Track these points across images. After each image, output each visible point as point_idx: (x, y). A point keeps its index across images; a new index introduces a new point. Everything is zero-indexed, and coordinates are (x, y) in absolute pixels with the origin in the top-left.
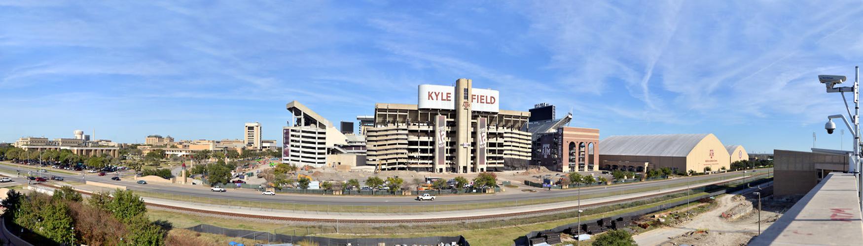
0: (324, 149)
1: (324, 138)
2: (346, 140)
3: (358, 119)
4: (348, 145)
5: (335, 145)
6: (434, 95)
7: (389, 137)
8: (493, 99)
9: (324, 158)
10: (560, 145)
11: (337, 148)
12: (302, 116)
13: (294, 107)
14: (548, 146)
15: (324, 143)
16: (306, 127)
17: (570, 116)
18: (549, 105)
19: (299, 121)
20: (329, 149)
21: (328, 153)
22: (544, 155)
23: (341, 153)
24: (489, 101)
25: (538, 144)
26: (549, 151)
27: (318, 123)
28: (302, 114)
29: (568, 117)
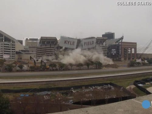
0: (14, 52)
1: (15, 47)
5: (19, 50)
6: (67, 42)
7: (47, 51)
8: (93, 42)
9: (15, 56)
10: (120, 49)
12: (4, 38)
14: (115, 50)
15: (14, 50)
16: (5, 42)
20: (16, 52)
21: (16, 54)
23: (22, 53)
24: (91, 43)
26: (115, 52)
27: (11, 41)
28: (4, 36)
29: (122, 38)
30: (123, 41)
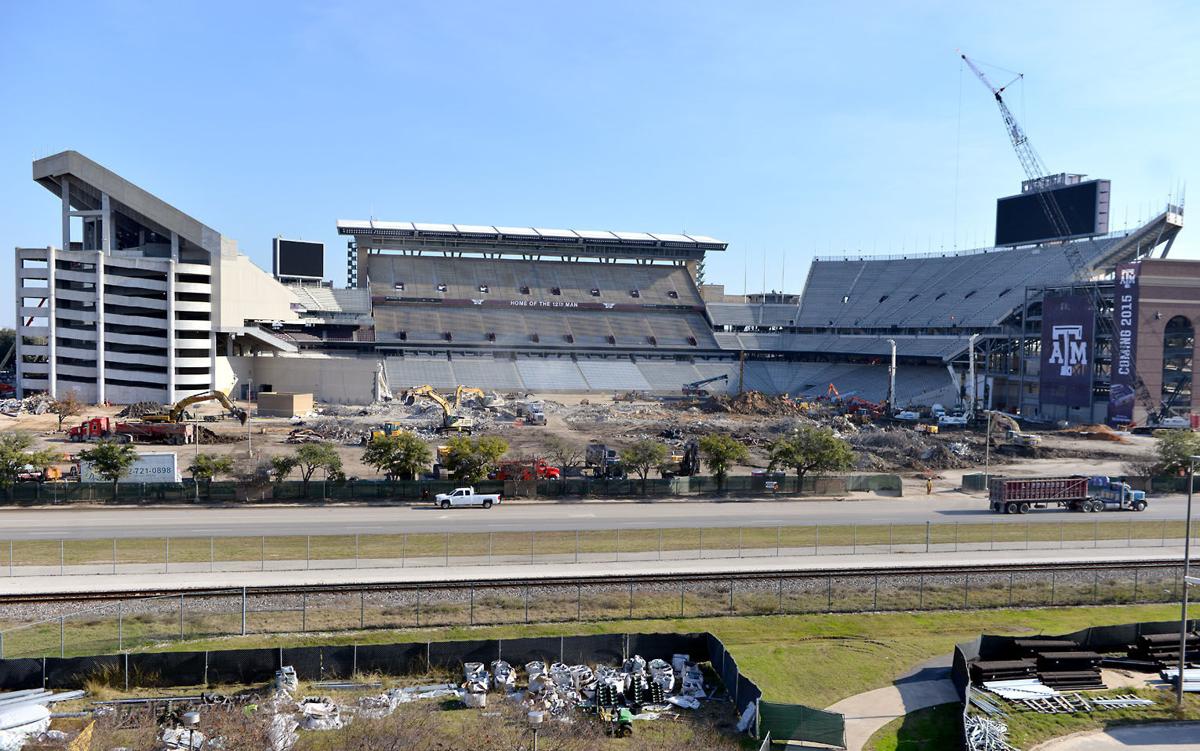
0: (204, 335)
2: (294, 306)
3: (342, 231)
4: (302, 322)
5: (249, 323)
9: (206, 371)
10: (1126, 327)
11: (255, 332)
12: (105, 211)
13: (68, 175)
14: (1077, 331)
15: (205, 316)
16: (123, 253)
17: (1172, 219)
18: (1084, 180)
19: (92, 229)
20: (222, 336)
21: (220, 352)
22: (1058, 366)
23: (274, 349)
25: (1029, 324)
26: (1079, 351)
27: (175, 243)
28: (106, 203)
29: (1164, 230)
30: (1170, 256)
